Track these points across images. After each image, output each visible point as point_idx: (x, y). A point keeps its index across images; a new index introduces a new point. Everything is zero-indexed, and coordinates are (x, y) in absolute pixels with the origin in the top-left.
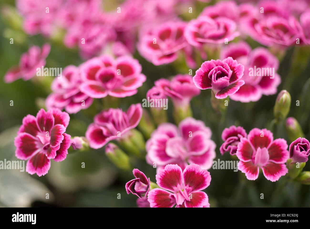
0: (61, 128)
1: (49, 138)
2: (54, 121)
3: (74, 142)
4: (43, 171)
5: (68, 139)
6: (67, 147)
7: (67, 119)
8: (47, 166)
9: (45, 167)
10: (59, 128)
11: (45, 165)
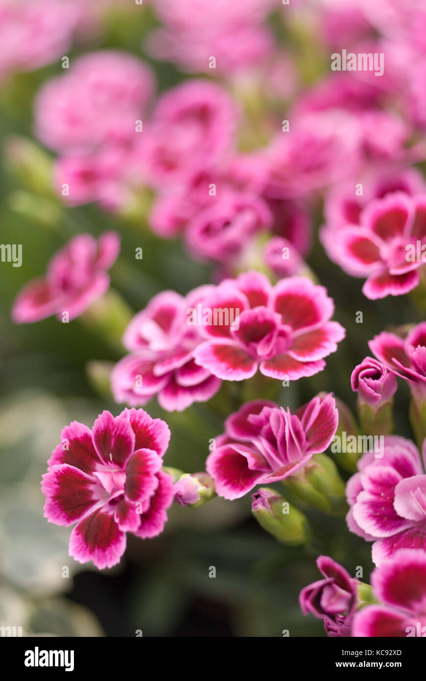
0: (150, 460)
1: (122, 479)
2: (134, 441)
3: (179, 492)
4: (108, 558)
5: (167, 485)
6: (164, 504)
7: (164, 436)
8: (118, 545)
9: (113, 547)
10: (146, 458)
11: (113, 544)
